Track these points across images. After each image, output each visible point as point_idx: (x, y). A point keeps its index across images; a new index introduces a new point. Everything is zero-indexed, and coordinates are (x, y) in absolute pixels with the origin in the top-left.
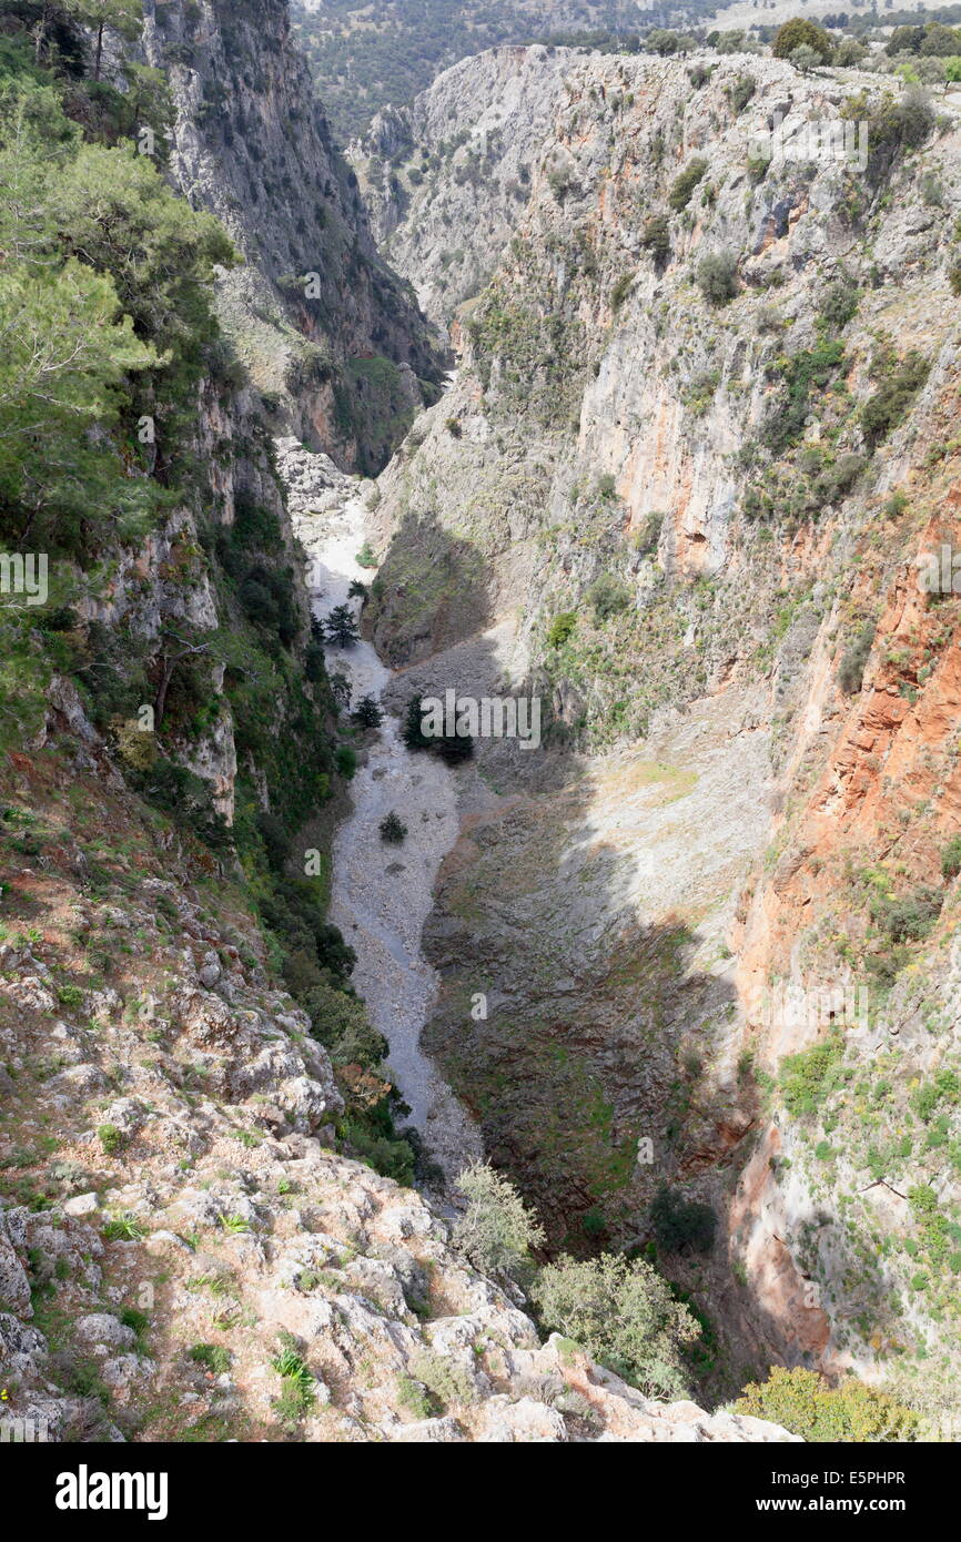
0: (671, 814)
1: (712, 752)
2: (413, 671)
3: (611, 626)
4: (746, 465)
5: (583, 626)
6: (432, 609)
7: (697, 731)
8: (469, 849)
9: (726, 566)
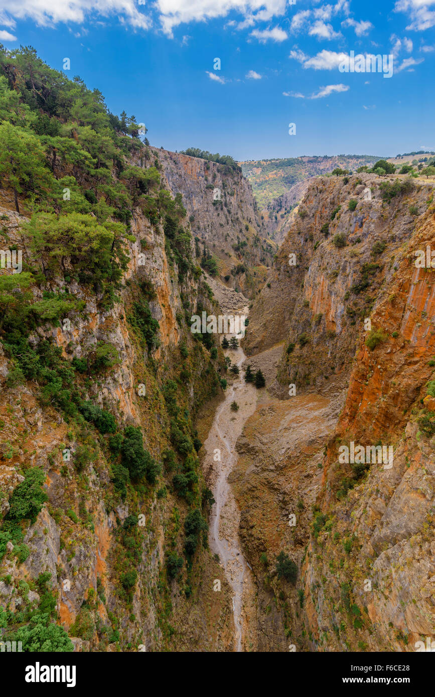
0: (316, 413)
1: (335, 394)
2: (252, 358)
3: (305, 349)
4: (347, 300)
5: (297, 347)
6: (259, 339)
7: (331, 386)
8: (257, 416)
9: (341, 332)
